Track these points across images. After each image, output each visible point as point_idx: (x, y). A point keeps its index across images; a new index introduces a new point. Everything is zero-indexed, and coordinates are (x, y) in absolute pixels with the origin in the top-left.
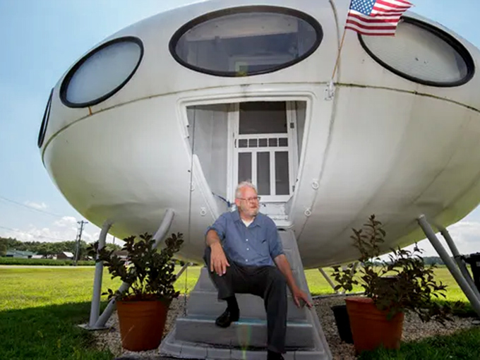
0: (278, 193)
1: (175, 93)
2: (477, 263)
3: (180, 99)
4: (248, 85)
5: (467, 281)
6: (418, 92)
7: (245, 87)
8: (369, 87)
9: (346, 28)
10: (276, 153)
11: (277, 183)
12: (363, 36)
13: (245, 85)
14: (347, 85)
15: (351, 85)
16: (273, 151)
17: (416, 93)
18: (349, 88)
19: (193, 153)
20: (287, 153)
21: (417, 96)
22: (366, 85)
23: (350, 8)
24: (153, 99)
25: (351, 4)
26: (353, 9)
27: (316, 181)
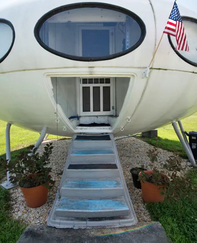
0: (105, 110)
1: (42, 69)
2: (192, 137)
3: (46, 73)
4: (93, 67)
5: (185, 141)
6: (195, 72)
7: (91, 69)
8: (169, 70)
9: (164, 32)
10: (104, 87)
11: (104, 103)
12: (171, 36)
13: (91, 67)
14: (157, 69)
15: (159, 69)
16: (101, 86)
17: (193, 72)
18: (158, 70)
19: (57, 104)
20: (109, 87)
21: (194, 74)
22: (168, 69)
23: (169, 18)
24: (26, 72)
25: (171, 15)
26: (171, 18)
27: (129, 117)
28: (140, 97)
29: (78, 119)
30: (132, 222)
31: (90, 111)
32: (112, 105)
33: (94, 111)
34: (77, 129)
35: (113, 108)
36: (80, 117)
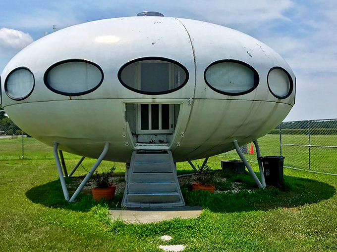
0: (163, 128)
1: (121, 99)
2: (265, 162)
3: (123, 101)
4: (156, 98)
8: (207, 99)
13: (154, 98)
14: (198, 99)
15: (200, 99)
21: (228, 100)
24: (109, 99)
27: (183, 133)
28: (188, 119)
29: (137, 137)
30: (181, 204)
31: (148, 129)
32: (170, 123)
33: (152, 129)
34: (137, 145)
35: (172, 127)
36: (139, 135)
